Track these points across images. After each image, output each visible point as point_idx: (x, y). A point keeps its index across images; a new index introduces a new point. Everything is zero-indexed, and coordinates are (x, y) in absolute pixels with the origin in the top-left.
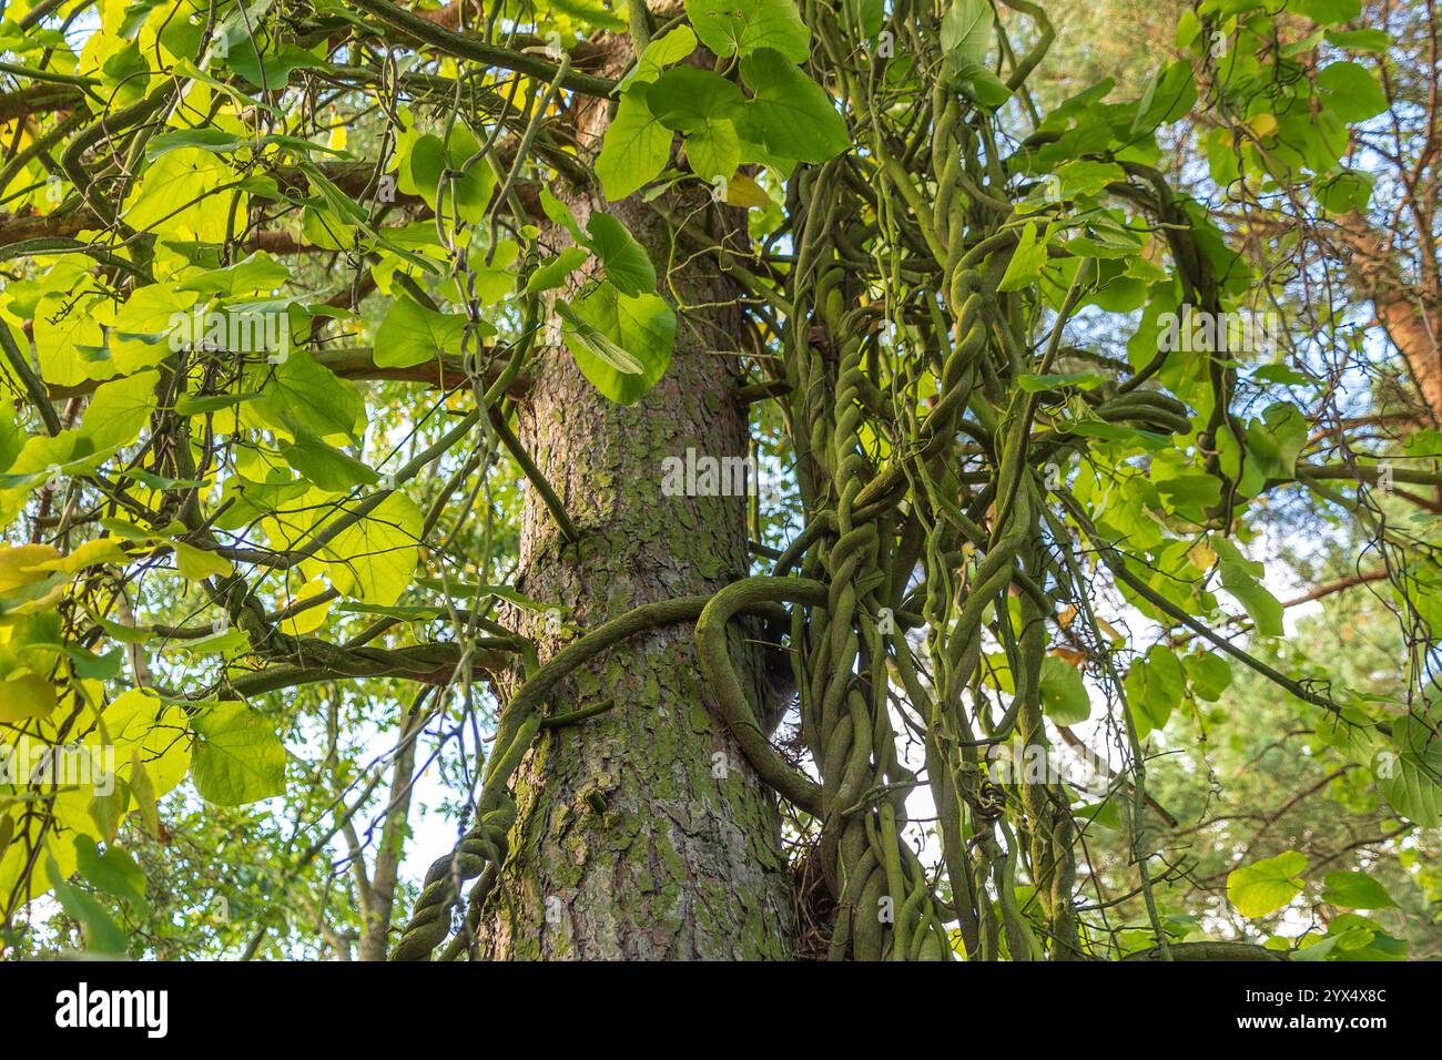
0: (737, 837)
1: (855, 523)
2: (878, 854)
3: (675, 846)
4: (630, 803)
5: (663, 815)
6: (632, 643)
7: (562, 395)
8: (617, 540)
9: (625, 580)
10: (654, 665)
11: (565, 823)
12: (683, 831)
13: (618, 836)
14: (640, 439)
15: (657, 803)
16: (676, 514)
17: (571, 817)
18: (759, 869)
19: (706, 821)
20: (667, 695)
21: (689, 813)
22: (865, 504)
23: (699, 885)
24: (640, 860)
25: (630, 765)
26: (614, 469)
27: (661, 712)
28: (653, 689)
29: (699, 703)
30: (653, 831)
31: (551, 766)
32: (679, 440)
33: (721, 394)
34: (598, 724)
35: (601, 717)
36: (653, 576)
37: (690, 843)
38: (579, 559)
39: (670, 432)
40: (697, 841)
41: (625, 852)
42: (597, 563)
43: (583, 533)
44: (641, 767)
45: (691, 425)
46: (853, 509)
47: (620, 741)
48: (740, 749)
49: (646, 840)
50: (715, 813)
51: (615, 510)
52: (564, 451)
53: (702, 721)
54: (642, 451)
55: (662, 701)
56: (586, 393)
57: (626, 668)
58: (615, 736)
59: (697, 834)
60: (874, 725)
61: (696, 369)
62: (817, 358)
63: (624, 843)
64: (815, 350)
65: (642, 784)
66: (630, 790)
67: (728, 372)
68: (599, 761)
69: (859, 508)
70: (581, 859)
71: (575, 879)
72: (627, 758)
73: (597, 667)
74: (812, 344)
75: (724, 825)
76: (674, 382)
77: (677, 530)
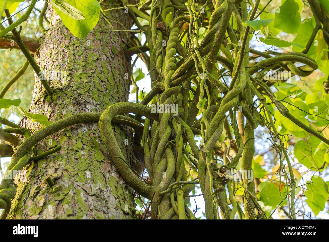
0: (112, 199)
1: (171, 86)
2: (176, 210)
3: (84, 199)
4: (65, 182)
5: (79, 188)
6: (72, 129)
7: (51, 47)
8: (68, 93)
9: (71, 107)
10: (81, 136)
11: (36, 191)
12: (88, 194)
13: (59, 195)
14: (82, 60)
15: (78, 183)
16: (95, 86)
17: (39, 189)
18: (122, 212)
19: (99, 191)
20: (85, 147)
21: (91, 188)
22: (176, 78)
23: (93, 213)
24: (67, 203)
25: (67, 170)
26: (70, 70)
27: (82, 153)
28: (80, 145)
29: (100, 151)
30: (75, 193)
31: (33, 174)
32: (99, 62)
33: (119, 49)
34: (54, 157)
35: (56, 154)
36: (84, 106)
37: (90, 198)
38: (52, 100)
39: (95, 58)
40: (94, 198)
41: (61, 201)
42: (60, 102)
43: (54, 91)
44: (71, 171)
45: (105, 57)
46: (170, 81)
47: (63, 162)
48: (117, 169)
49: (71, 197)
50: (103, 189)
51: (69, 84)
52: (50, 66)
53: (100, 157)
54: (83, 64)
55: (83, 149)
56: (61, 45)
57: (69, 137)
58: (61, 161)
59: (94, 195)
60: (176, 161)
61: (109, 38)
62: (160, 33)
63: (61, 197)
64: (159, 31)
65: (71, 177)
66: (66, 179)
67: (123, 42)
68: (53, 169)
69: (173, 80)
70: (41, 204)
71: (38, 211)
72: (66, 168)
73: (56, 138)
74: (158, 29)
75: (106, 194)
76: (99, 42)
77: (95, 91)
